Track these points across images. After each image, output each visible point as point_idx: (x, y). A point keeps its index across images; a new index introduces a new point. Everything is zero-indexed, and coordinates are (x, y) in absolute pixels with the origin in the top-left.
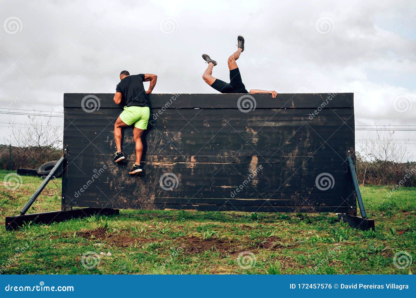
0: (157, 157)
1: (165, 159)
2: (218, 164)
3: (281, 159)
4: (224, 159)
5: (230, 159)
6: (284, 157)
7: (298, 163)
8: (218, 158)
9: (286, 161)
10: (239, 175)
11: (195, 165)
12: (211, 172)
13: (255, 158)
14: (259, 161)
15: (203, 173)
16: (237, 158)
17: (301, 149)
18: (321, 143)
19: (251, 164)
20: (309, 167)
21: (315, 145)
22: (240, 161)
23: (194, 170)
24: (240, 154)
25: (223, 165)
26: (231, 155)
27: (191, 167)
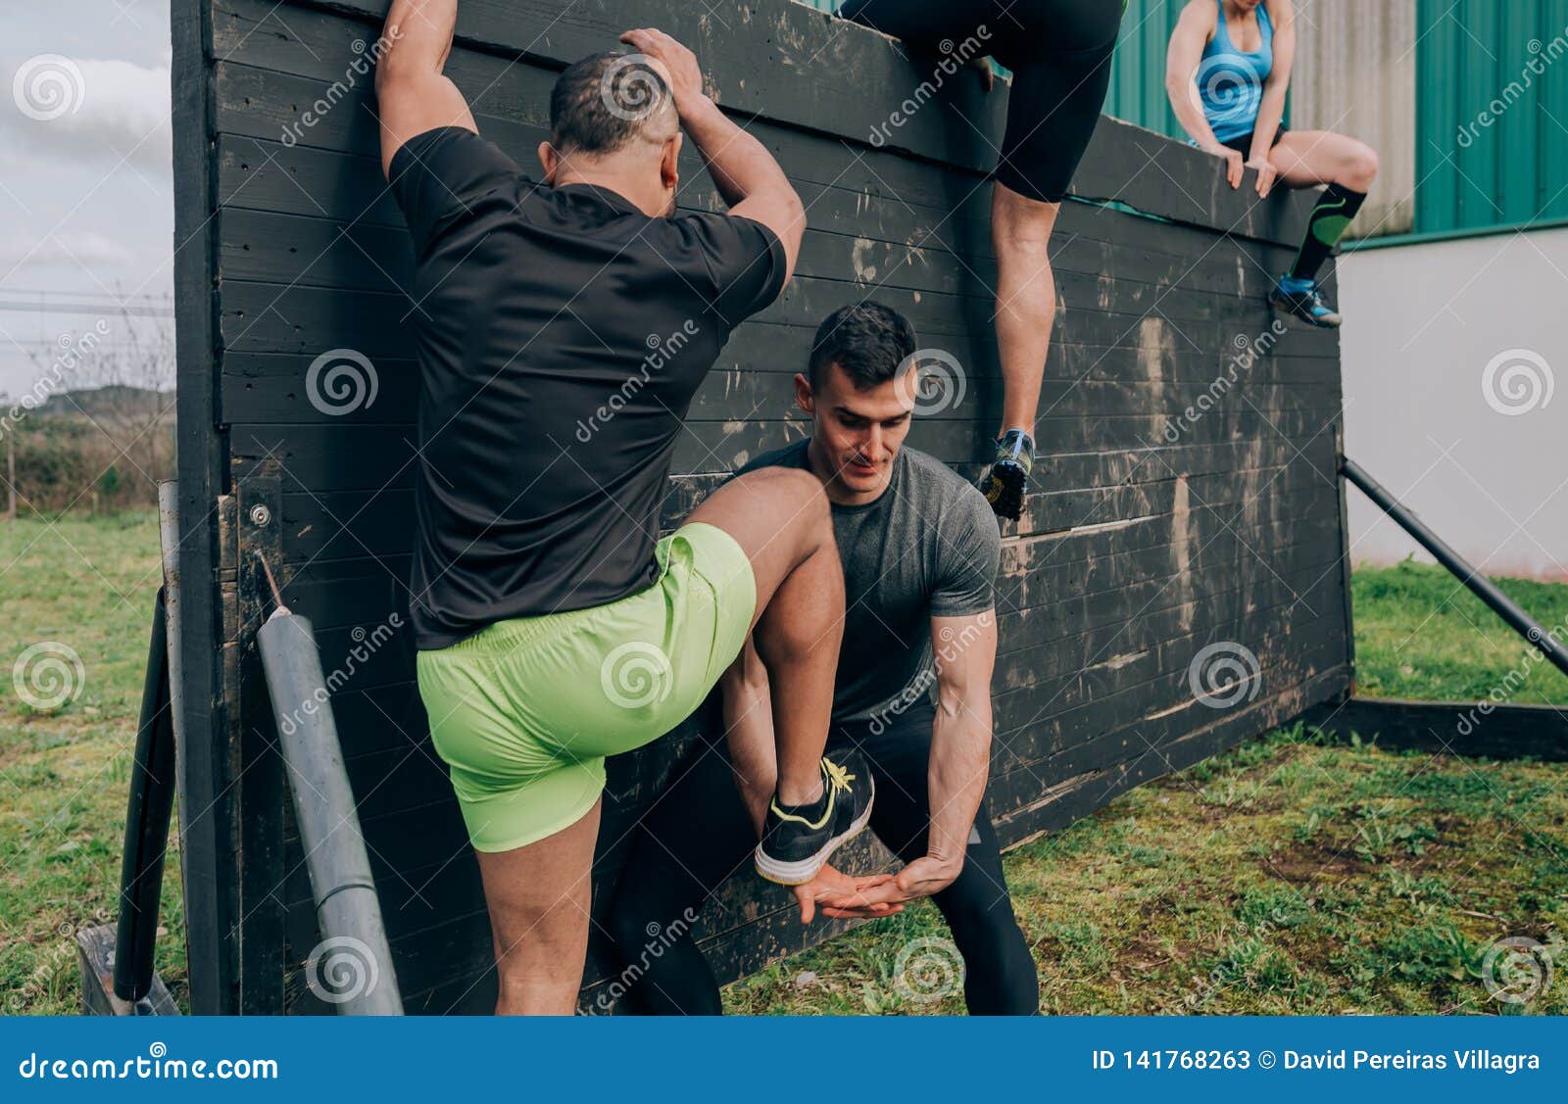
2: (1096, 536)
3: (1233, 485)
4: (1112, 500)
5: (1127, 499)
6: (1238, 476)
7: (1265, 501)
8: (1094, 500)
9: (1242, 495)
10: (1150, 585)
11: (1030, 553)
12: (1078, 585)
13: (1182, 488)
14: (1192, 502)
15: (1057, 596)
16: (1143, 494)
17: (1265, 435)
18: (1296, 406)
19: (1176, 521)
20: (1283, 515)
21: (1288, 414)
22: (1149, 507)
23: (1029, 586)
24: (1149, 472)
25: (1111, 538)
26: (1129, 481)
27: (1019, 566)
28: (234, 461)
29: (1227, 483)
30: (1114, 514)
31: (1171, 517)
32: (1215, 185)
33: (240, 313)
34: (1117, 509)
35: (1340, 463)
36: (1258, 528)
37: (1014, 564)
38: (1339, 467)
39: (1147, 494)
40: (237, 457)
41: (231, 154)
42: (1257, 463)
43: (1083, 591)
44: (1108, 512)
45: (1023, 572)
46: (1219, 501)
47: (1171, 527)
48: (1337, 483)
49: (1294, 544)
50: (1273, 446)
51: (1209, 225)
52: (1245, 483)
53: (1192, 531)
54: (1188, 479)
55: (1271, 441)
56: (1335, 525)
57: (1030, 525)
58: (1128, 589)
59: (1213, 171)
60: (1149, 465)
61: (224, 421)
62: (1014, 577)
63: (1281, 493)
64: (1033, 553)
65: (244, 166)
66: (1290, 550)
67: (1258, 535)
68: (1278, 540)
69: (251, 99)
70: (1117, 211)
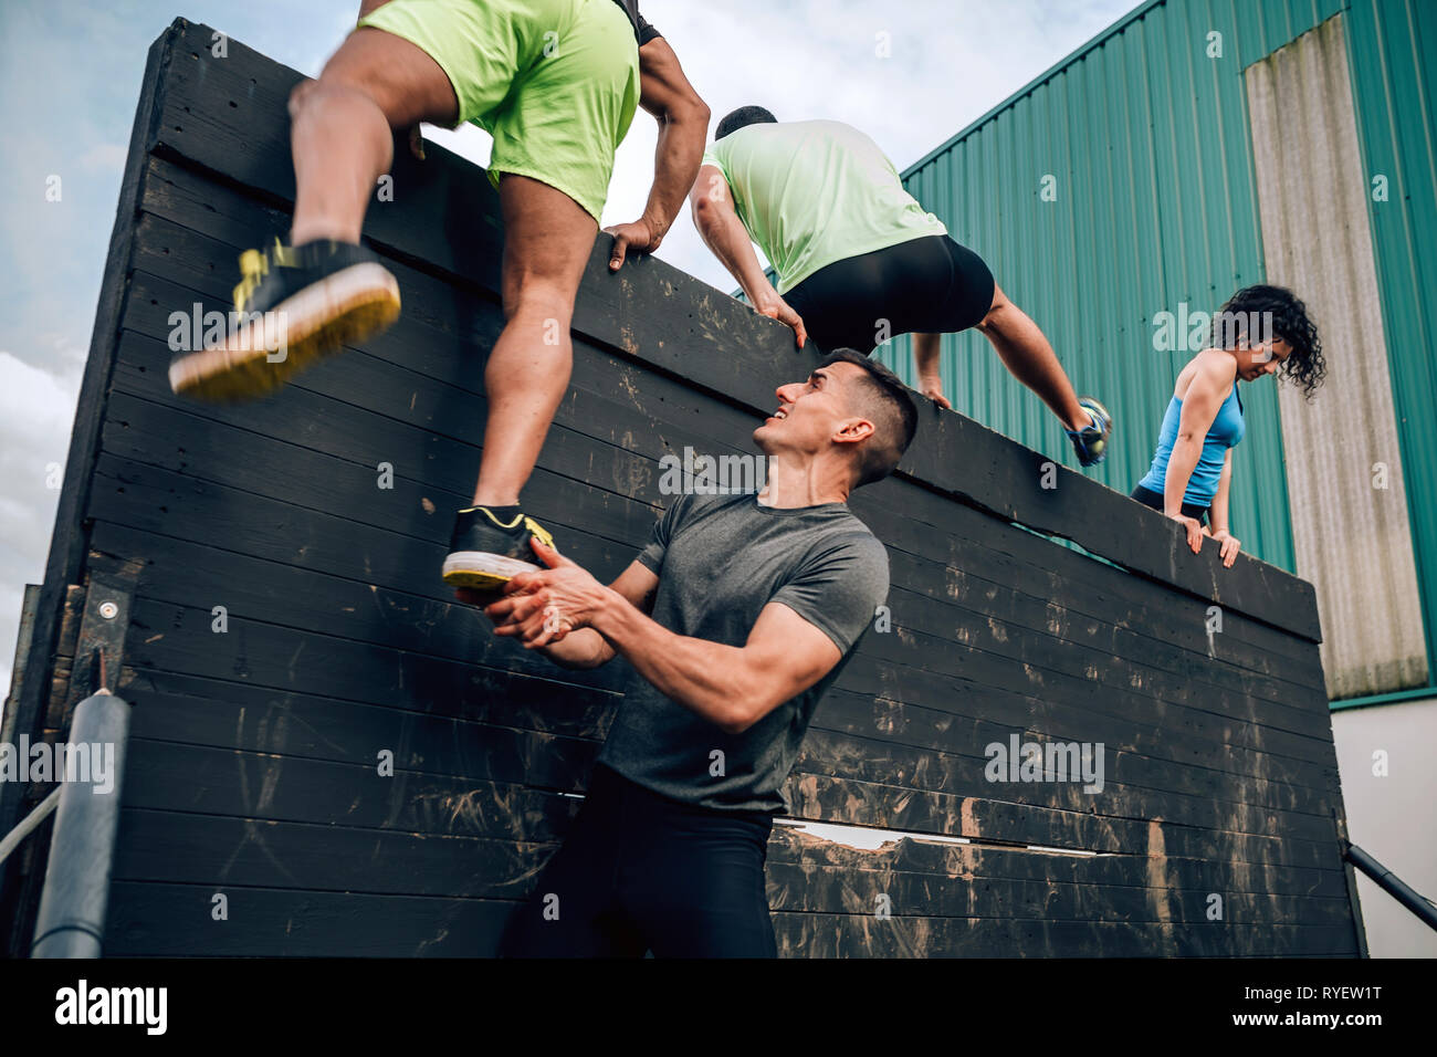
0: (814, 790)
1: (853, 804)
2: (1055, 858)
3: (1218, 844)
4: (1073, 827)
5: (1090, 829)
6: (1223, 837)
7: (1257, 870)
8: (1052, 821)
9: (1229, 858)
10: (1124, 927)
11: (978, 858)
12: (1036, 907)
13: (1156, 834)
14: (1169, 850)
15: (1011, 913)
16: (1109, 828)
17: (1252, 801)
18: (1286, 779)
19: (1151, 864)
20: (1280, 888)
21: (1277, 786)
22: (1118, 844)
23: (977, 893)
24: (1115, 807)
25: (1074, 866)
26: (1092, 810)
27: (965, 870)
28: (93, 555)
29: (1211, 841)
30: (1076, 841)
31: (1145, 859)
32: (1173, 546)
33: (125, 424)
34: (1079, 836)
35: (1344, 849)
36: (1252, 895)
37: (959, 866)
38: (1344, 853)
39: (1115, 828)
40: (95, 551)
41: (142, 288)
42: (1245, 828)
43: (1042, 915)
44: (1066, 837)
45: (969, 877)
46: (1202, 857)
47: (1146, 871)
48: (1344, 869)
49: (1298, 923)
50: (1263, 815)
51: (1168, 580)
52: (1231, 845)
53: (1171, 880)
54: (1163, 825)
55: (1260, 810)
56: (1347, 914)
57: (977, 830)
58: (1097, 926)
59: (1170, 532)
60: (1115, 800)
61: (89, 515)
62: (959, 879)
63: (1277, 865)
64: (982, 859)
65: (154, 302)
66: (1294, 929)
67: (1252, 903)
68: (1277, 914)
69: (170, 250)
70: (1068, 550)
